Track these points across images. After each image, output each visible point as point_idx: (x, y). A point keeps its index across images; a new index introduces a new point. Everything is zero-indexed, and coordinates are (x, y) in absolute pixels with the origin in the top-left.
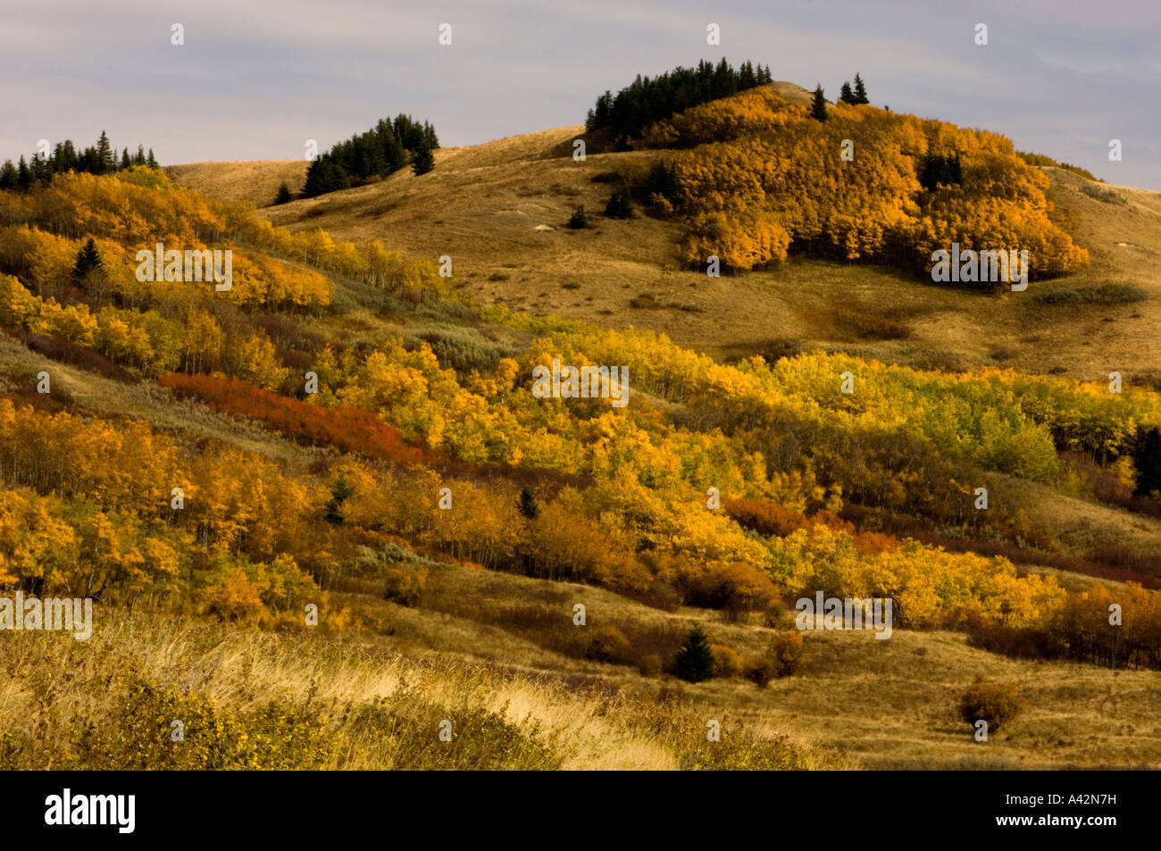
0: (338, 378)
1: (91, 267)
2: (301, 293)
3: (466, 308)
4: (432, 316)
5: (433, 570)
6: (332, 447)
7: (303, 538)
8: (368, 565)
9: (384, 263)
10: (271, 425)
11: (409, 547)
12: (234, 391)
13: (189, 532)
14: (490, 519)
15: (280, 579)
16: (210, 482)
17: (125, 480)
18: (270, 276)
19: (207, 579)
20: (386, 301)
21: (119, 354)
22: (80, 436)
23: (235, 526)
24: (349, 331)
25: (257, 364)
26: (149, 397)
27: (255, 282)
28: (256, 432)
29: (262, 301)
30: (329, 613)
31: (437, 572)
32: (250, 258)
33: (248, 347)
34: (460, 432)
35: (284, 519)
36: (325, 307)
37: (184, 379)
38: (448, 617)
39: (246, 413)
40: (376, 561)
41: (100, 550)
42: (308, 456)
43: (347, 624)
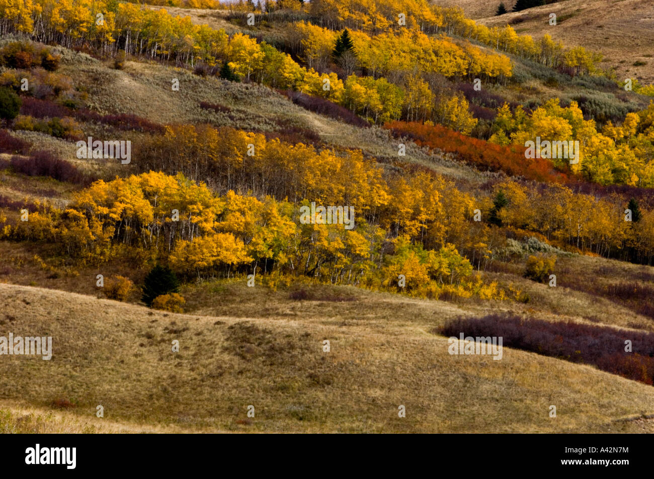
0: (513, 125)
1: (345, 49)
2: (492, 68)
3: (608, 80)
4: (583, 85)
5: (561, 257)
6: (501, 171)
7: (466, 233)
8: (515, 253)
9: (551, 49)
10: (460, 157)
11: (547, 241)
12: (434, 133)
13: (383, 227)
14: (605, 221)
15: (446, 261)
16: (402, 193)
17: (340, 191)
18: (471, 56)
19: (392, 261)
20: (551, 74)
21: (360, 108)
22: (312, 161)
23: (418, 224)
24: (524, 95)
25: (456, 116)
26: (374, 136)
27: (460, 61)
28: (448, 161)
29: (465, 74)
30: (481, 286)
31: (565, 258)
32: (458, 44)
33: (450, 104)
34: (595, 162)
35: (453, 219)
36: (508, 78)
37: (402, 125)
38: (568, 290)
39: (442, 148)
40: (521, 250)
41: (315, 240)
42: (483, 178)
43: (493, 295)
